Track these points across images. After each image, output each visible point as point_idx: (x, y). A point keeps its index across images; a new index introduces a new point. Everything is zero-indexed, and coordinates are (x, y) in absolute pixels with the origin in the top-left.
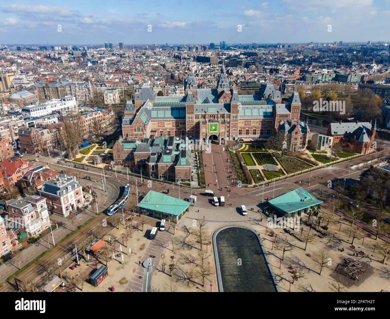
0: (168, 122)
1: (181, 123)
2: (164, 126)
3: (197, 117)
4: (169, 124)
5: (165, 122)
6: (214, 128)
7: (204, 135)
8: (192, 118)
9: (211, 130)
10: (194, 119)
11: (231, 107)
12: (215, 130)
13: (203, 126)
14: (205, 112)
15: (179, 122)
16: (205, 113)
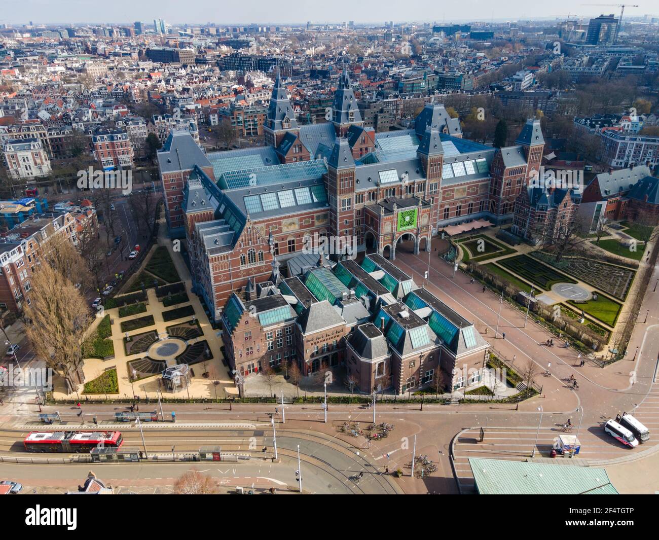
0: (290, 220)
1: (318, 218)
2: (280, 231)
3: (360, 198)
4: (290, 224)
5: (284, 221)
6: (407, 219)
7: (388, 237)
8: (349, 201)
9: (402, 226)
10: (355, 204)
11: (428, 166)
12: (410, 223)
13: (386, 220)
14: (377, 185)
15: (315, 215)
16: (376, 187)
